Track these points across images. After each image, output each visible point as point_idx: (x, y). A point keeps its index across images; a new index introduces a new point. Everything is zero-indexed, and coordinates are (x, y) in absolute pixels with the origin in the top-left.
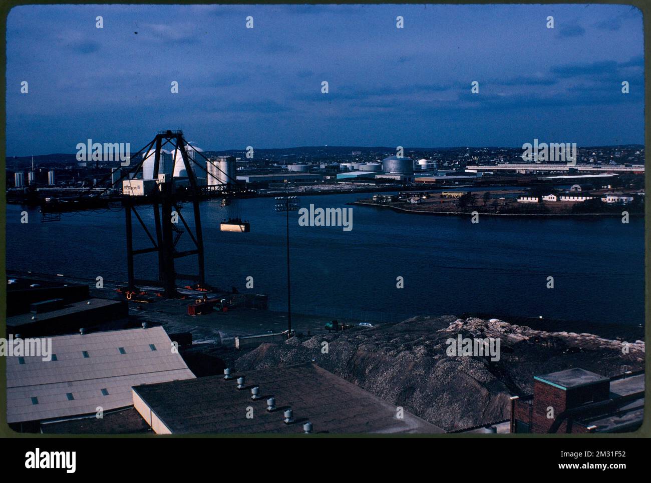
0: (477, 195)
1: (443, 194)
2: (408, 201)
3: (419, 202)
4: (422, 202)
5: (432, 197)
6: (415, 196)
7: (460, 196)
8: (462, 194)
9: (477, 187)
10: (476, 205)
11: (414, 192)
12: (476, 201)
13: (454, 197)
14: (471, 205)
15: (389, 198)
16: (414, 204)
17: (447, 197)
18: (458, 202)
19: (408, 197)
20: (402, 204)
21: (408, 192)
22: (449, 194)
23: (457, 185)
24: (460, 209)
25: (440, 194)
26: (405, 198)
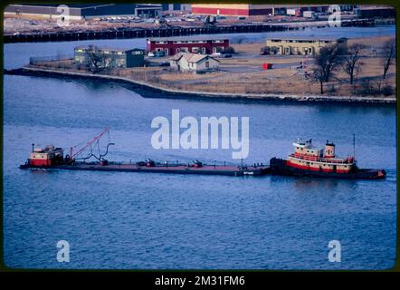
0: (364, 47)
1: (270, 44)
2: (173, 64)
3: (203, 66)
4: (211, 66)
5: (237, 54)
6: (190, 51)
7: (317, 50)
8: (323, 45)
9: (364, 25)
10: (360, 76)
11: (190, 39)
12: (362, 64)
13: (299, 53)
14: (348, 76)
15: (119, 57)
16: (190, 72)
17: (280, 53)
18: (311, 66)
19: (172, 53)
20: (155, 72)
21: (170, 39)
22: (286, 45)
23: (308, 19)
24: (317, 86)
25: (263, 46)
26: (163, 55)
